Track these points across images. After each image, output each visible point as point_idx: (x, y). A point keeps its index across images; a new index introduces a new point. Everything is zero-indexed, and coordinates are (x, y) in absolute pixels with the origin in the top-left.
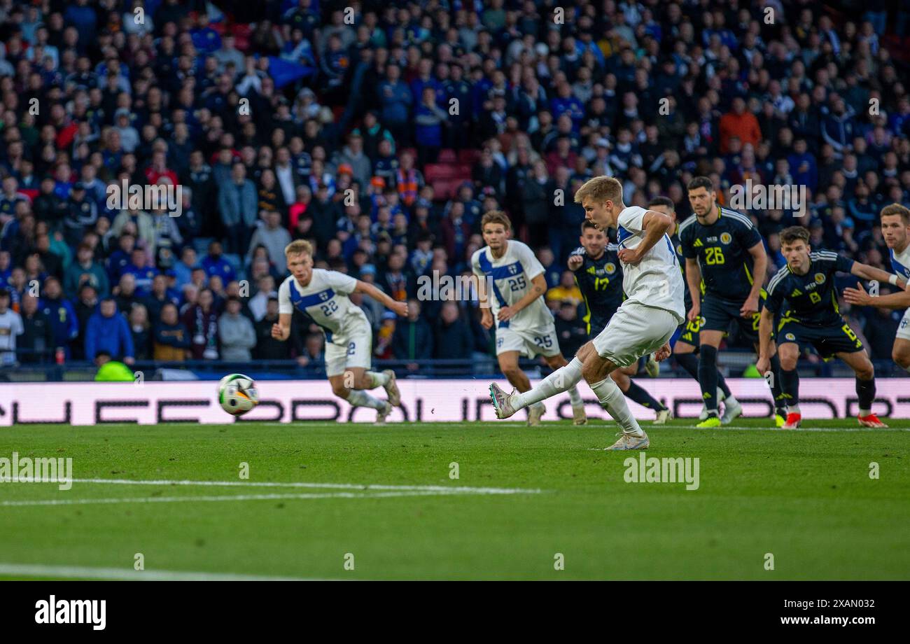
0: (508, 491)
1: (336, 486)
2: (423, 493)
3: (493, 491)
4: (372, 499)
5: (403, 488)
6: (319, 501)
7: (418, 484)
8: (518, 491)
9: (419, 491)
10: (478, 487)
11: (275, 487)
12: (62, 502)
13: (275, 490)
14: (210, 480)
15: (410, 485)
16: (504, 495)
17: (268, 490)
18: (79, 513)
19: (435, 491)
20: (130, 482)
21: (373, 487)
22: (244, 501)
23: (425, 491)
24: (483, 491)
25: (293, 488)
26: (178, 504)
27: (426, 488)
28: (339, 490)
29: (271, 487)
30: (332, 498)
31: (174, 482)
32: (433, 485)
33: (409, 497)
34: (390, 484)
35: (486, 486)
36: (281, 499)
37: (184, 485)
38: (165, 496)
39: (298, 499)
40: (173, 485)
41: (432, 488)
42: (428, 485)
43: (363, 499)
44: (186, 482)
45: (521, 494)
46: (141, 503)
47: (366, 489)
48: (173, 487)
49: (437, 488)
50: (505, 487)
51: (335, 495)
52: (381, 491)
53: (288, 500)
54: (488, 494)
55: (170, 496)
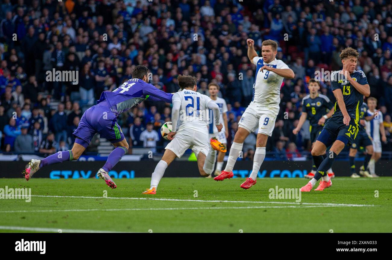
0: (360, 206)
1: (289, 203)
2: (324, 206)
3: (354, 205)
4: (304, 208)
5: (316, 204)
6: (281, 209)
7: (323, 203)
8: (364, 205)
9: (323, 205)
10: (348, 204)
11: (263, 203)
12: (175, 209)
13: (263, 204)
14: (236, 200)
15: (320, 203)
16: (359, 207)
17: (260, 205)
18: (181, 213)
19: (330, 205)
20: (203, 201)
21: (304, 203)
22: (250, 209)
23: (326, 205)
24: (350, 205)
25: (271, 204)
26: (222, 210)
27: (326, 204)
28: (290, 205)
29: (261, 203)
30: (287, 208)
31: (221, 201)
32: (329, 203)
33: (319, 207)
34: (311, 203)
35: (351, 204)
36: (265, 208)
37: (225, 202)
38: (217, 207)
39: (272, 208)
40: (221, 202)
41: (328, 204)
42: (327, 203)
43: (299, 208)
44: (226, 201)
45: (366, 207)
46: (207, 209)
47: (301, 204)
48: (221, 203)
49: (331, 204)
50: (359, 204)
51: (288, 207)
52: (307, 205)
53: (269, 208)
54: (352, 206)
55: (220, 207)
